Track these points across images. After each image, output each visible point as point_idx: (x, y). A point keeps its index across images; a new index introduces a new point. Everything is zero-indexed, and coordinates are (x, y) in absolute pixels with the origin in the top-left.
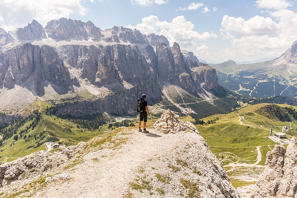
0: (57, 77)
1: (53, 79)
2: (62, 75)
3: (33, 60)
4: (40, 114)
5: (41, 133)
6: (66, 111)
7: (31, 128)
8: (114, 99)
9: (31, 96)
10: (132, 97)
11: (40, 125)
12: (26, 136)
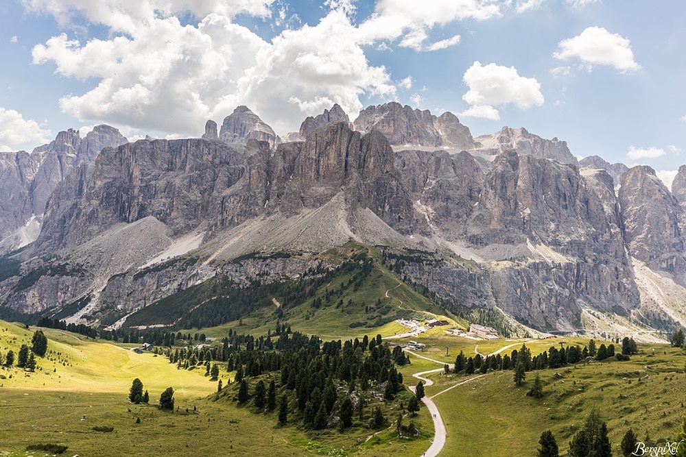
0: (387, 208)
1: (380, 209)
2: (398, 206)
3: (346, 161)
4: (372, 261)
5: (379, 300)
6: (419, 276)
7: (352, 288)
8: (523, 281)
9: (338, 233)
10: (567, 288)
11: (374, 284)
12: (341, 302)
